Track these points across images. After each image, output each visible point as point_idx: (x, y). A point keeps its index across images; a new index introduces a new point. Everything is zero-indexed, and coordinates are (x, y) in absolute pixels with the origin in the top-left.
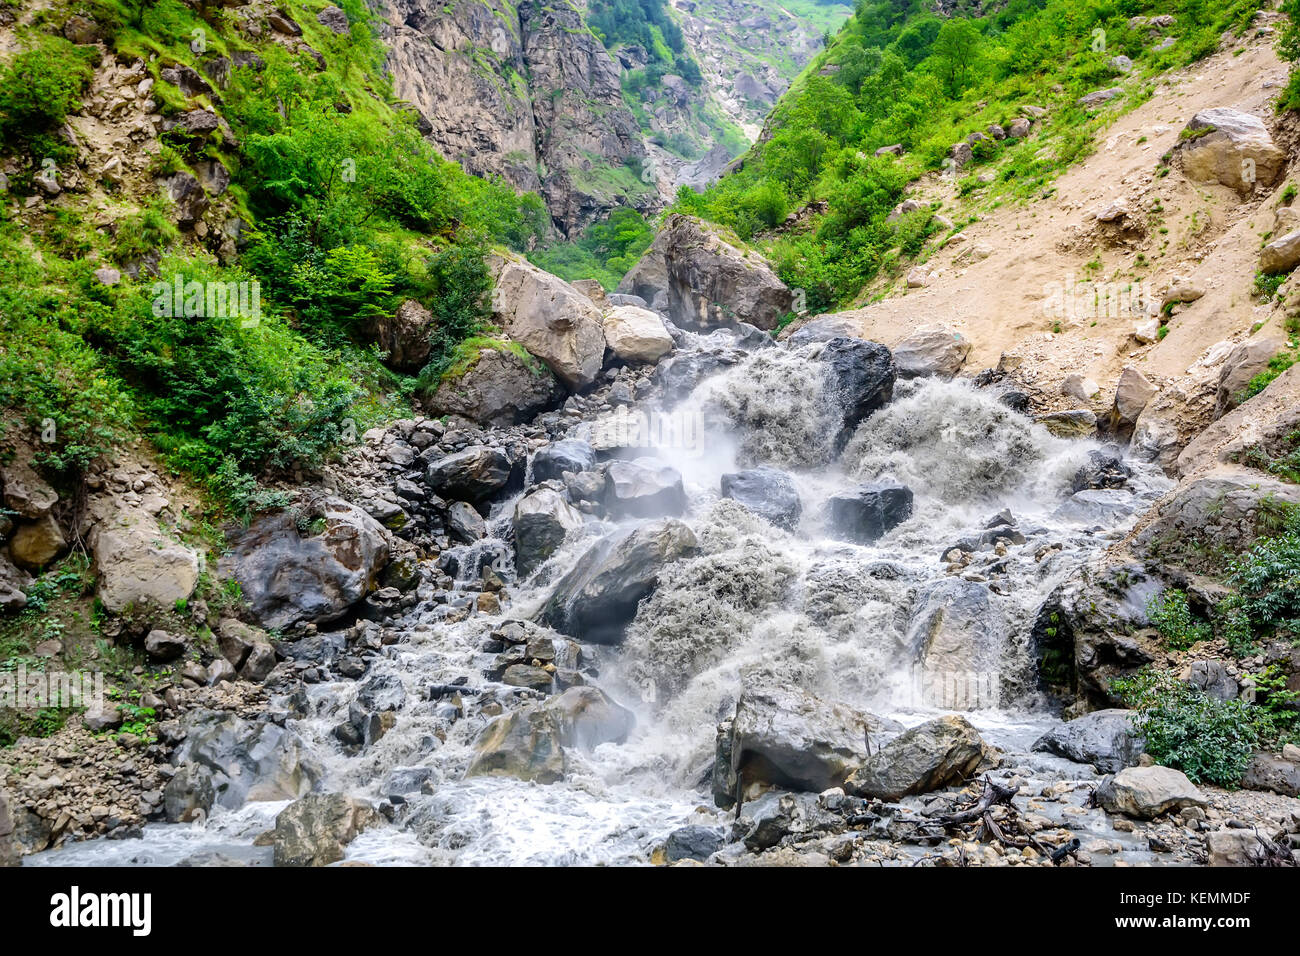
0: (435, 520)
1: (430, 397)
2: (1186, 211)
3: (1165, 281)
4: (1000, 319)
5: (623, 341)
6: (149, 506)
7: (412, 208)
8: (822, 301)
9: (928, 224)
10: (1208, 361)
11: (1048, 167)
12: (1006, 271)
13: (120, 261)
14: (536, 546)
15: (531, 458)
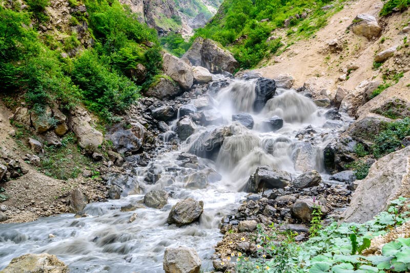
0: (155, 126)
1: (146, 92)
2: (354, 43)
3: (348, 63)
4: (302, 73)
5: (198, 77)
6: (87, 120)
7: (135, 36)
8: (248, 65)
9: (279, 44)
10: (360, 86)
11: (313, 28)
12: (303, 59)
13: (66, 51)
14: (185, 133)
15: (179, 109)
